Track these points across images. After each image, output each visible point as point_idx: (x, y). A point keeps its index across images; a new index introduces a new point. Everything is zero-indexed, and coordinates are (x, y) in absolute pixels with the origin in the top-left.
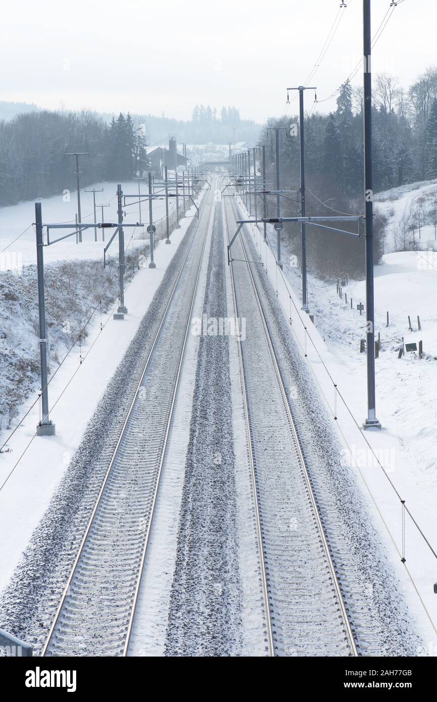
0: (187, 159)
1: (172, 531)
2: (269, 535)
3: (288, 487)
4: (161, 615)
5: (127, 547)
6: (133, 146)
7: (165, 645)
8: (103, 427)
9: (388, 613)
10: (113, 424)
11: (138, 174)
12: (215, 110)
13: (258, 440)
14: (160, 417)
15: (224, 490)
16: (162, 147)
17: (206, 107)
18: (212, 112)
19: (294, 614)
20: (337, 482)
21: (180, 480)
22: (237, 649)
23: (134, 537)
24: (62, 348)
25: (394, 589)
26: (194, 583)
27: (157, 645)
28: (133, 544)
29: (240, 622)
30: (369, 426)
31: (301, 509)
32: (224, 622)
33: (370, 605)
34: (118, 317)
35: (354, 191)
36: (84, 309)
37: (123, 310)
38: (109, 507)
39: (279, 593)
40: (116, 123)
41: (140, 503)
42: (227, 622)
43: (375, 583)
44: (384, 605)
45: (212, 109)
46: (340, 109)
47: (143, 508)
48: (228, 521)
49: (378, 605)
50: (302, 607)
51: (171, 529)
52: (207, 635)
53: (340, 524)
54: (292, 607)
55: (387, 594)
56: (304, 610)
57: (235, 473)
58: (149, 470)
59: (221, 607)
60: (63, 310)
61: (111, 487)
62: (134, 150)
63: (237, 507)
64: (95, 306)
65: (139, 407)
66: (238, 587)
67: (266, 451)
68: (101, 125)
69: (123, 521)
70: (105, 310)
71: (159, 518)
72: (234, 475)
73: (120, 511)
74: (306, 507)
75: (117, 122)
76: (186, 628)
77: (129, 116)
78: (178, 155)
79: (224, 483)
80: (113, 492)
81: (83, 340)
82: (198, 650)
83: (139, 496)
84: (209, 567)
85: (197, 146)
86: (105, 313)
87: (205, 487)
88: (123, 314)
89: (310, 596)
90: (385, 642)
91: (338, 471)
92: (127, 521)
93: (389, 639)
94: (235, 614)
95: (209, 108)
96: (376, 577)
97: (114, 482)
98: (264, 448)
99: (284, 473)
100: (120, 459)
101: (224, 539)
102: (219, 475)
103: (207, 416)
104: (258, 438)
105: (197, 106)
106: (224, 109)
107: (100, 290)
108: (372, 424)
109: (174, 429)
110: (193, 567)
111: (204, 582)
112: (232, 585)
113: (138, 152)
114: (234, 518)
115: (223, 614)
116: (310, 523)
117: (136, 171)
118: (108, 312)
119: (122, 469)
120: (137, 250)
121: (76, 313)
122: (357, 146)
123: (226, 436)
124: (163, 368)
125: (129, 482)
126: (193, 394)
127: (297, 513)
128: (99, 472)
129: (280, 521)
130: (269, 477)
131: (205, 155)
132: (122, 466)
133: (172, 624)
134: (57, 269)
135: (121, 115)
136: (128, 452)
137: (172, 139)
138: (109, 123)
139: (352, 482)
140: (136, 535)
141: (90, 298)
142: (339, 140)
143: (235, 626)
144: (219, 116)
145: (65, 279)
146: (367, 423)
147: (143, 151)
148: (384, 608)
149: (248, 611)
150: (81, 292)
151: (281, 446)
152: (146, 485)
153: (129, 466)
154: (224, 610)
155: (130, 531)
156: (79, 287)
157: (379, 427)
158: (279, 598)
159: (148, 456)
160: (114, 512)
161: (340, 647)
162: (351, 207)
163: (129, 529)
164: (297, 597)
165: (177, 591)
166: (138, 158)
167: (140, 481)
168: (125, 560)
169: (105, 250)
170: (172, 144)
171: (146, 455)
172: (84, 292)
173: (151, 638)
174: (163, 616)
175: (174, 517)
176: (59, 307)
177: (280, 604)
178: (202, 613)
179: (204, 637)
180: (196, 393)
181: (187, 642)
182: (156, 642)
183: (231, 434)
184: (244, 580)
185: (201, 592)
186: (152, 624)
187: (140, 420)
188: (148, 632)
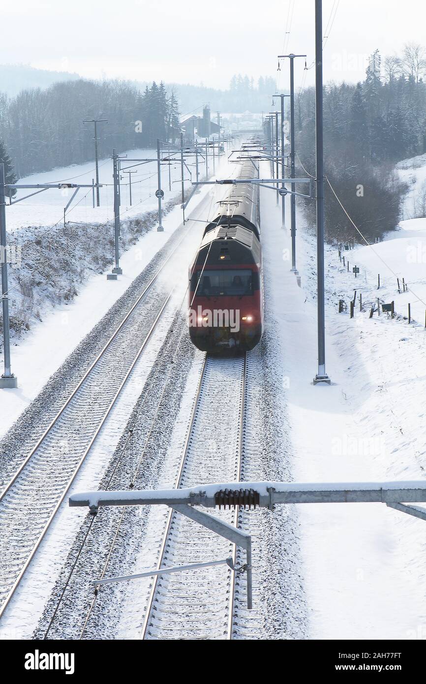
0: (221, 127)
1: (97, 477)
2: (188, 482)
3: (222, 438)
4: (62, 554)
5: (50, 492)
6: (166, 114)
7: (56, 582)
8: (62, 380)
9: (276, 554)
10: (74, 378)
11: (170, 141)
12: (253, 80)
13: (207, 394)
14: (121, 372)
15: (158, 440)
16: (197, 116)
17: (243, 76)
18: (249, 81)
19: (188, 555)
20: (268, 433)
21: (120, 430)
22: (123, 586)
23: (60, 483)
24: (48, 306)
25: (291, 532)
26: (101, 525)
27: (49, 582)
28: (56, 489)
29: (134, 561)
30: (319, 381)
31: (227, 458)
32: (117, 561)
33: (263, 546)
34: (111, 277)
35: (379, 159)
36: (79, 270)
37: (118, 271)
38: (45, 455)
39: (180, 535)
40: (150, 92)
41: (76, 452)
42: (121, 562)
43: (272, 527)
44: (274, 546)
45: (250, 79)
46: (369, 78)
47: (76, 456)
48: (153, 469)
49: (269, 547)
50: (198, 548)
51: (97, 476)
52: (98, 573)
53: (259, 471)
54: (188, 548)
55: (281, 537)
56: (198, 551)
57: (175, 424)
58: (95, 421)
59: (120, 547)
60: (55, 270)
61: (53, 437)
62: (167, 117)
63: (166, 456)
64: (91, 266)
65: (103, 362)
66: (142, 530)
67: (212, 404)
68: (135, 93)
69: (54, 468)
70: (101, 271)
71: (89, 465)
72: (173, 426)
73: (55, 459)
74: (232, 456)
75: (150, 90)
76: (80, 566)
77: (162, 85)
78: (212, 123)
79: (160, 433)
80: (53, 441)
81: (71, 298)
82: (85, 587)
83: (78, 445)
84: (121, 510)
85: (234, 114)
86: (101, 273)
87: (142, 437)
88: (116, 274)
89: (209, 538)
90: (265, 581)
91: (272, 422)
92: (59, 468)
93: (269, 578)
94: (131, 554)
95: (246, 77)
96: (275, 521)
97: (57, 432)
98: (211, 401)
99: (222, 425)
100: (70, 410)
101: (144, 485)
102: (158, 425)
103: (166, 371)
104: (208, 391)
105: (235, 76)
106: (261, 79)
107: (100, 252)
108: (321, 380)
109: (130, 383)
110: (106, 511)
111: (111, 523)
112: (137, 527)
113: (171, 120)
114: (160, 466)
115: (120, 554)
116: (231, 471)
117: (168, 139)
118: (104, 273)
119: (70, 419)
120: (149, 214)
121: (70, 273)
122: (383, 115)
123: (178, 389)
124: (139, 326)
125: (72, 431)
126: (159, 350)
127: (223, 461)
128: (46, 422)
129: (204, 469)
130: (207, 428)
131: (242, 123)
132: (69, 416)
133: (68, 563)
134: (57, 231)
135: (154, 84)
136: (80, 404)
137: (206, 107)
138: (142, 91)
139: (284, 433)
140: (62, 481)
141: (88, 258)
142: (365, 109)
143: (127, 565)
144: (256, 86)
145: (64, 240)
146: (317, 378)
147: (176, 120)
148: (274, 549)
149: (145, 551)
150: (78, 253)
151: (227, 400)
152: (87, 434)
153: (77, 417)
154: (121, 551)
155: (58, 477)
156: (77, 248)
157: (329, 382)
158: (179, 540)
159: (98, 408)
160: (49, 459)
161: (222, 585)
162: (375, 174)
163: (57, 475)
164: (196, 539)
165: (83, 533)
166: (171, 125)
167: (82, 431)
168: (44, 504)
169: (65, 210)
170: (206, 112)
171: (96, 407)
172: (82, 253)
173: (45, 576)
174: (63, 556)
175: (103, 464)
176: (51, 267)
177: (178, 546)
178: (100, 553)
179: (94, 575)
180: (162, 349)
181: (77, 579)
182: (49, 579)
183: (182, 388)
184: (151, 523)
185: (105, 534)
186: (50, 563)
187: (101, 374)
188: (44, 570)
